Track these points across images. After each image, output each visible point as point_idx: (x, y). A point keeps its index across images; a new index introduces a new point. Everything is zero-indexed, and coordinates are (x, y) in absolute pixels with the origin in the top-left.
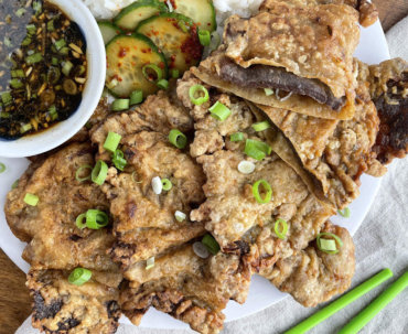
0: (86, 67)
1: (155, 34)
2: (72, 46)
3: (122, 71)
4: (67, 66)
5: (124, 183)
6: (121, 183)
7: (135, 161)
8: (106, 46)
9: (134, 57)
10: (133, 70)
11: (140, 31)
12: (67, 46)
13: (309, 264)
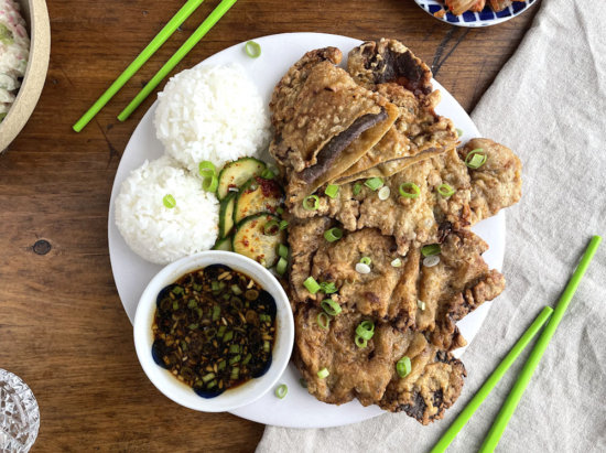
1: (246, 210)
2: (221, 277)
4: (235, 289)
5: (348, 293)
6: (347, 296)
7: (336, 275)
9: (253, 236)
11: (238, 221)
12: (219, 281)
13: (485, 182)
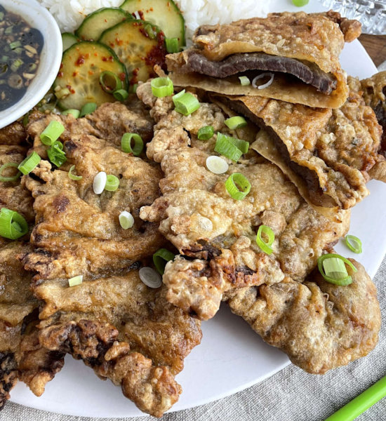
0: (38, 65)
1: (119, 43)
2: (27, 47)
3: (76, 82)
4: (17, 63)
5: (58, 180)
6: (54, 180)
7: (76, 153)
8: (64, 53)
9: (93, 67)
10: (89, 81)
11: (103, 41)
12: (22, 47)
13: (310, 299)
